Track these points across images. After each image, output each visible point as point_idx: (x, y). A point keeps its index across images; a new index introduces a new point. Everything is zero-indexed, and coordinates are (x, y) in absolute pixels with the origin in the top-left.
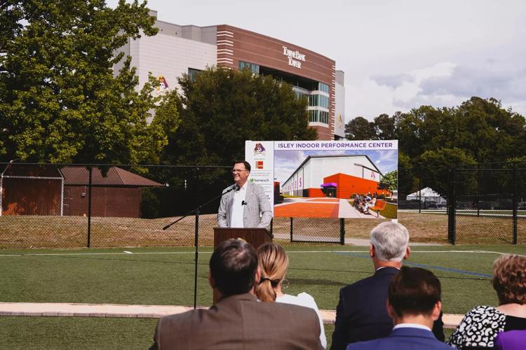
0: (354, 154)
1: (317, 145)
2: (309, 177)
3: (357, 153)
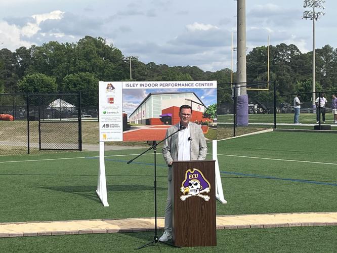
0: (185, 91)
1: (157, 85)
2: (150, 109)
3: (187, 91)
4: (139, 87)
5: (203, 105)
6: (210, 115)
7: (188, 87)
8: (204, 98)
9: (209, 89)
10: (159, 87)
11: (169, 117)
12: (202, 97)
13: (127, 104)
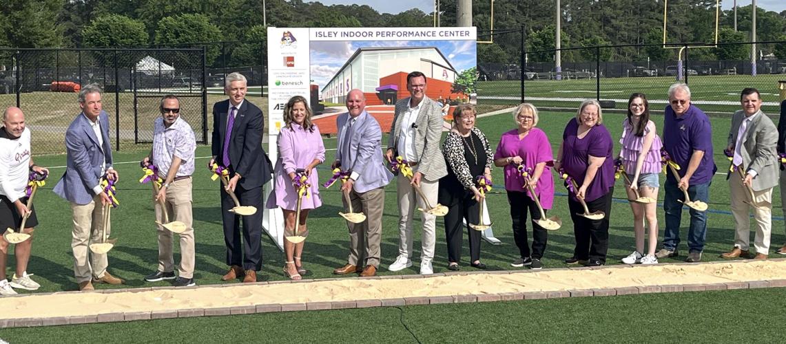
0: (420, 46)
1: (371, 34)
2: (360, 77)
3: (423, 44)
4: (339, 38)
5: (452, 69)
6: (464, 88)
7: (426, 38)
8: (453, 58)
9: (462, 42)
10: (374, 38)
11: (394, 90)
12: (451, 56)
13: (317, 69)
